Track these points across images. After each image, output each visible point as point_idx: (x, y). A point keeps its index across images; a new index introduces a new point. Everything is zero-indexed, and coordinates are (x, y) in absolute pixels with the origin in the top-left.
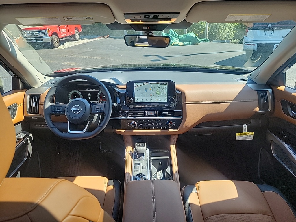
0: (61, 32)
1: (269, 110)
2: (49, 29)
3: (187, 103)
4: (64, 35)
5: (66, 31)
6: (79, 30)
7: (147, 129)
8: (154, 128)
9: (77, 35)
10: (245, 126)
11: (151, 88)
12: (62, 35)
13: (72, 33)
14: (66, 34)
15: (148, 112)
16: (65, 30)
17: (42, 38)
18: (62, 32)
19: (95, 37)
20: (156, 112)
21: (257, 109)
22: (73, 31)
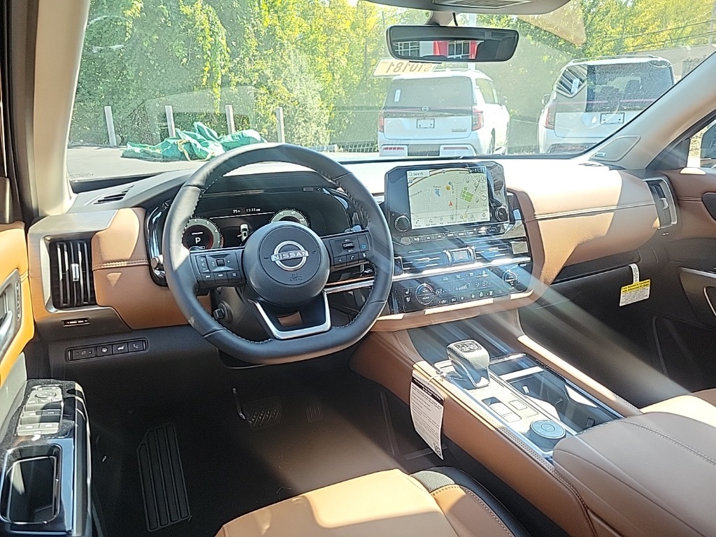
3: (538, 217)
8: (473, 296)
10: (634, 267)
11: (450, 183)
20: (471, 251)
21: (657, 223)
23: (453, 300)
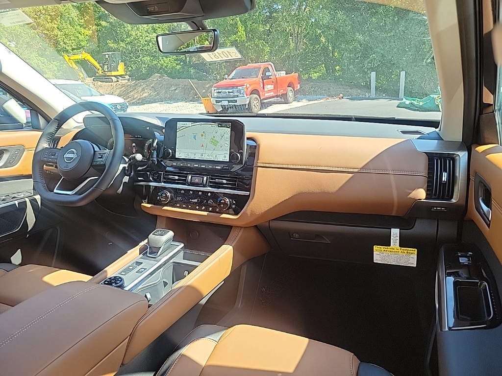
0: (265, 90)
1: (454, 201)
2: (248, 86)
3: (259, 165)
4: (269, 94)
5: (273, 88)
6: (295, 86)
7: (187, 208)
8: (197, 207)
9: (290, 94)
10: (395, 232)
11: (204, 132)
12: (266, 95)
13: (283, 91)
14: (272, 93)
15: (192, 177)
16: (273, 86)
17: (235, 99)
18: (267, 90)
19: (319, 98)
20: (205, 179)
21: (421, 194)
22: (284, 88)
23: (184, 206)
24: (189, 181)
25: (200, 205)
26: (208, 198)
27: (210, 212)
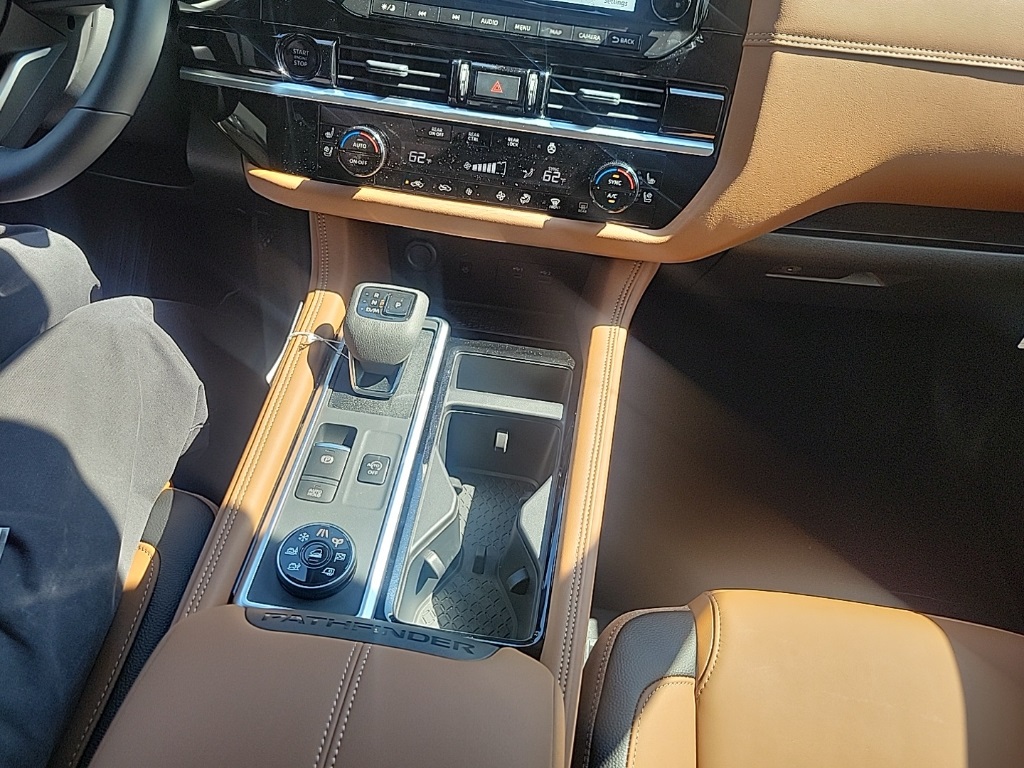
3: (782, 39)
7: (457, 195)
8: (501, 196)
15: (473, 71)
20: (533, 82)
23: (443, 187)
24: (464, 88)
25: (510, 188)
26: (543, 162)
27: (553, 213)
